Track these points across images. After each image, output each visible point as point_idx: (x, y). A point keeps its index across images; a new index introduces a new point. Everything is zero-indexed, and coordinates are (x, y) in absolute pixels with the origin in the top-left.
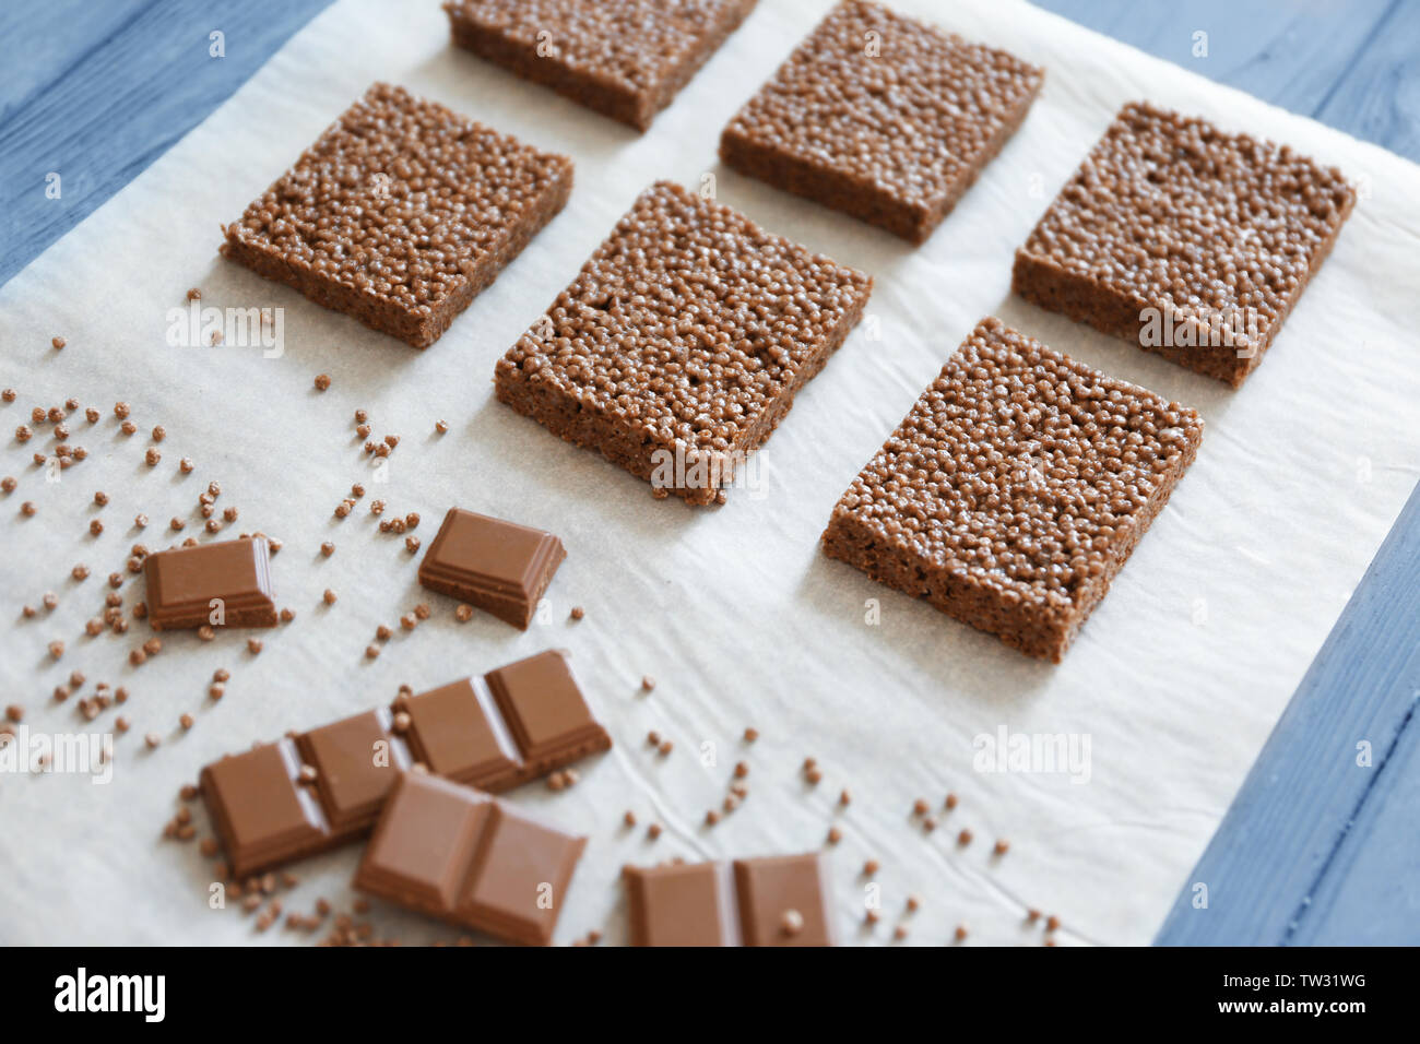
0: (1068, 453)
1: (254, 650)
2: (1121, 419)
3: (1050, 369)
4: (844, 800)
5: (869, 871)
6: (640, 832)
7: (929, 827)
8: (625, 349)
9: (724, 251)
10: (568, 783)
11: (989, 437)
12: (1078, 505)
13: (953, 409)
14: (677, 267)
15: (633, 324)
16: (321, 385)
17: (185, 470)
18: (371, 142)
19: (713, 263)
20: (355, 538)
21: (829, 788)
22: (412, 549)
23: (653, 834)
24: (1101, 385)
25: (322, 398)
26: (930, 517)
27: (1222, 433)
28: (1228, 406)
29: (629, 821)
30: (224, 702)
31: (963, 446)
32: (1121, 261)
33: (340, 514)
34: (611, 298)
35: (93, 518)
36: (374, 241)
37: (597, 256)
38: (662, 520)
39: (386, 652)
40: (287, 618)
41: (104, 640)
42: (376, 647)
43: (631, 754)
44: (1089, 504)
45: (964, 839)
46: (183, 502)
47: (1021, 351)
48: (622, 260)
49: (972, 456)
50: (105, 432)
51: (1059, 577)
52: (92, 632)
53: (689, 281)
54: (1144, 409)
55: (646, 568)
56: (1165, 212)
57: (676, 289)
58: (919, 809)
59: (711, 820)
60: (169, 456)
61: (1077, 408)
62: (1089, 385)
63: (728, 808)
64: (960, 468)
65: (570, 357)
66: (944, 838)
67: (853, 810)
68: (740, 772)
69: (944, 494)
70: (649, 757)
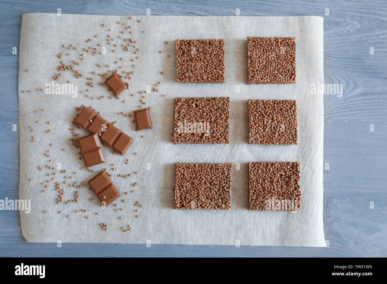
0: (211, 192)
1: (110, 98)
2: (223, 196)
3: (227, 180)
4: (133, 191)
5: (123, 201)
6: (112, 167)
7: (135, 205)
8: (189, 115)
9: (220, 117)
10: (113, 153)
11: (206, 178)
12: (199, 199)
13: (209, 170)
14: (212, 112)
15: (195, 113)
16: (162, 73)
17: (133, 66)
18: (209, 48)
19: (216, 117)
20: (137, 97)
21: (134, 188)
22: (139, 107)
23: (113, 169)
24: (228, 190)
25: (160, 75)
26: (185, 178)
27: (237, 211)
28: (244, 209)
29: (113, 165)
30: (99, 100)
31: (202, 176)
32: (257, 180)
33: (140, 93)
34: (199, 106)
35: (117, 61)
36: (188, 63)
37: (206, 98)
38: (167, 138)
39: (121, 115)
40: (117, 98)
41: (100, 77)
42: (120, 114)
43: (124, 158)
44: (201, 200)
45: (136, 211)
46: (129, 70)
47: (228, 174)
48: (208, 102)
49: (201, 178)
50: (133, 50)
51: (183, 203)
52: (100, 75)
53: (210, 115)
54: (227, 199)
55: (156, 141)
56: (272, 182)
57: (207, 114)
58: (137, 202)
59: (119, 176)
60: (135, 62)
61: (221, 188)
62: (227, 188)
63: (123, 177)
64: (197, 177)
65: (182, 108)
66: (135, 208)
67: (132, 194)
68: (129, 175)
69: (191, 177)
70: (125, 161)
